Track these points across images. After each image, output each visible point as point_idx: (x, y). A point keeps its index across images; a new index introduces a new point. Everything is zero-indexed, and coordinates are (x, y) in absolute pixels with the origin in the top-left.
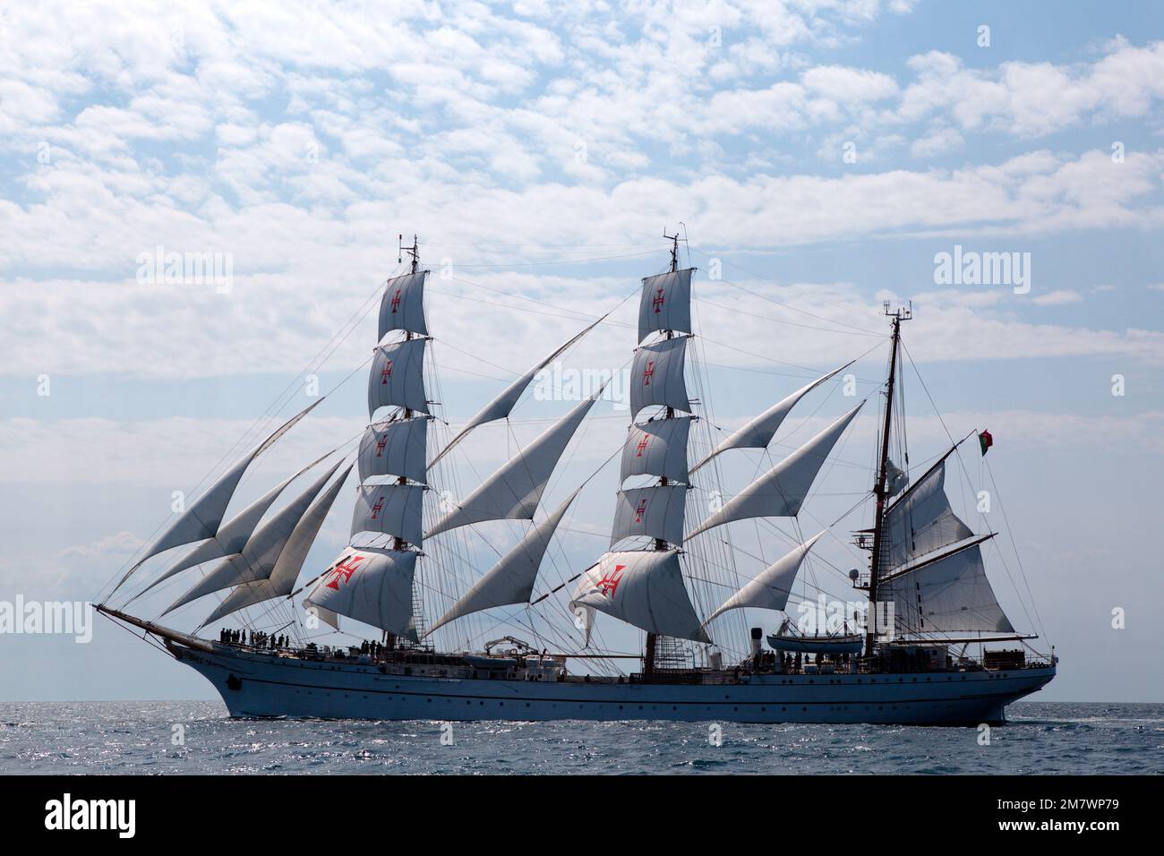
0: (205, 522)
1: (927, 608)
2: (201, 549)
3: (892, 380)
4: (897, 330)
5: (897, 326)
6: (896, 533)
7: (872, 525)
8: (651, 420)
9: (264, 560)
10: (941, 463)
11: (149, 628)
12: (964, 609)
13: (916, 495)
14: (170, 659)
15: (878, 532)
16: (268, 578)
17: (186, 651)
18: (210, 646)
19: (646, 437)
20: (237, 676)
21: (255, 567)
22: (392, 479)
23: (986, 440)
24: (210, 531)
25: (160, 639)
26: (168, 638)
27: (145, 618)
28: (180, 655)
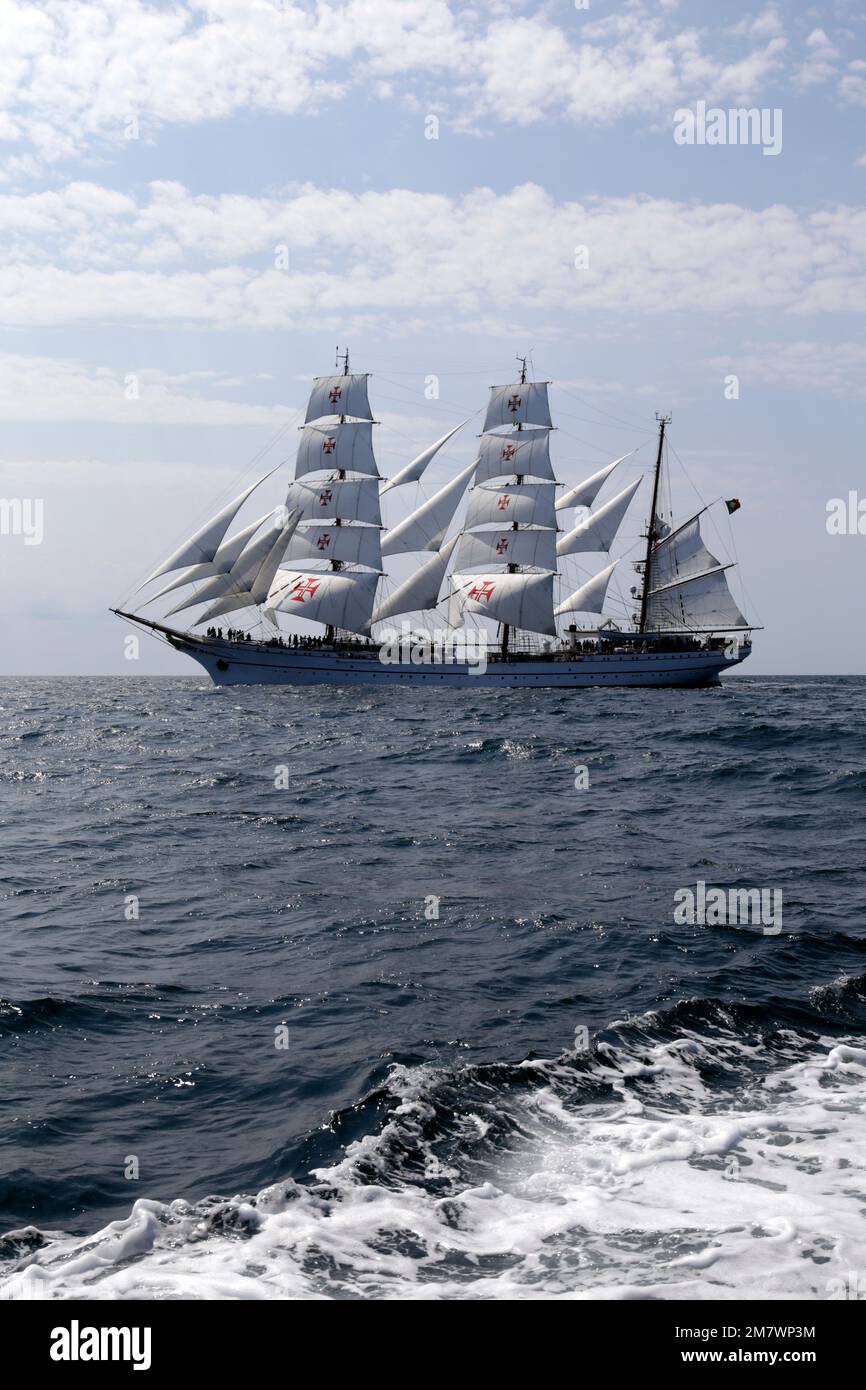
0: (204, 550)
1: (688, 609)
2: (197, 570)
3: (659, 462)
4: (662, 431)
5: (663, 427)
6: (663, 563)
7: (645, 558)
8: (508, 484)
9: (246, 578)
10: (697, 517)
11: (155, 626)
12: (714, 611)
13: (678, 538)
14: (172, 649)
15: (648, 562)
16: (249, 590)
17: (183, 643)
18: (201, 640)
19: (506, 496)
20: (226, 660)
21: (240, 583)
22: (331, 522)
23: (734, 505)
24: (209, 557)
25: (163, 634)
26: (169, 633)
27: (151, 620)
28: (178, 646)
